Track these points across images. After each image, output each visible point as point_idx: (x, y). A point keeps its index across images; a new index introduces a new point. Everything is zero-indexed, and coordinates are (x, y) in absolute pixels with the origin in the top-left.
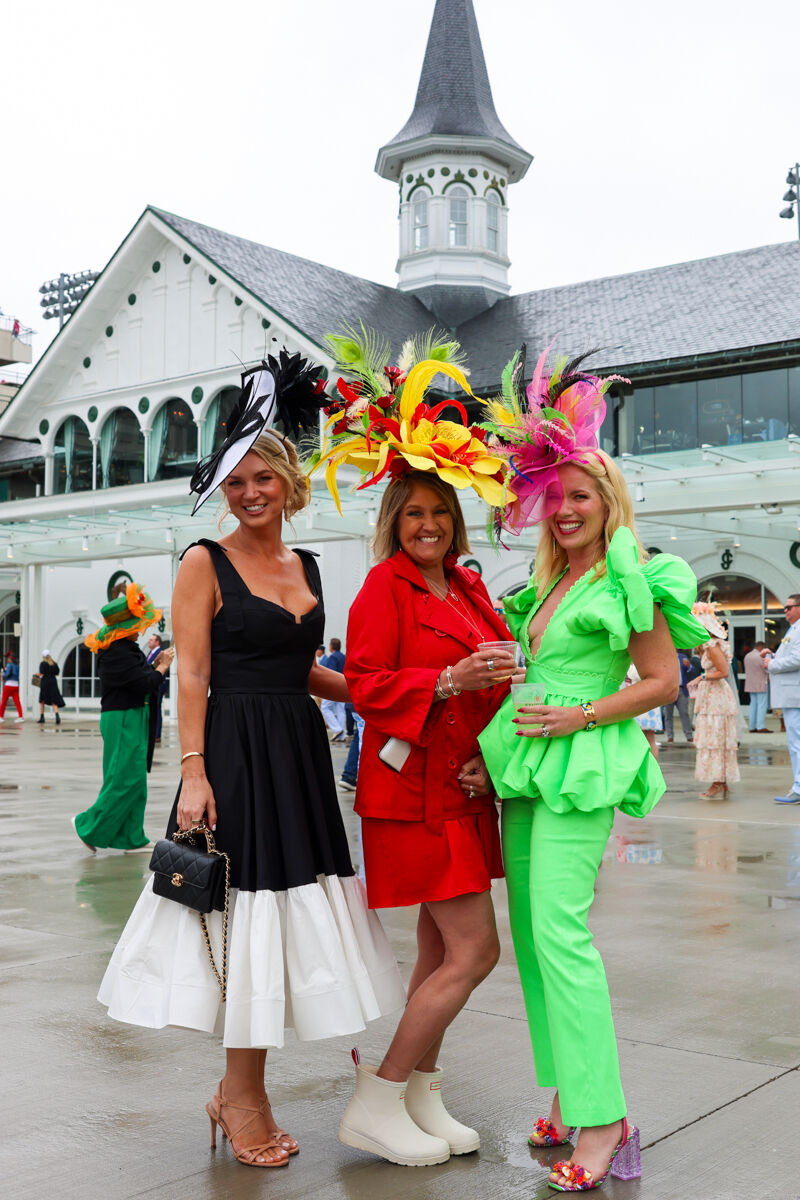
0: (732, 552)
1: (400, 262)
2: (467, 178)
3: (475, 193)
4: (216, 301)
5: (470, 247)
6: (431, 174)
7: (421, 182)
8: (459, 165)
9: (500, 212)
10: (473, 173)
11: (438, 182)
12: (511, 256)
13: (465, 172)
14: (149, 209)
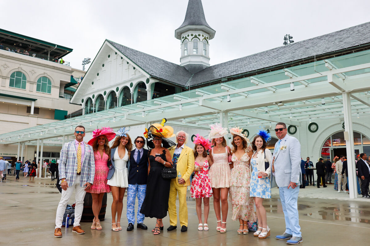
0: (269, 130)
1: (181, 59)
2: (198, 36)
3: (200, 40)
4: (123, 64)
5: (199, 54)
6: (188, 36)
7: (186, 38)
8: (196, 33)
9: (207, 45)
10: (199, 35)
11: (190, 38)
12: (210, 57)
13: (197, 35)
14: (106, 40)
